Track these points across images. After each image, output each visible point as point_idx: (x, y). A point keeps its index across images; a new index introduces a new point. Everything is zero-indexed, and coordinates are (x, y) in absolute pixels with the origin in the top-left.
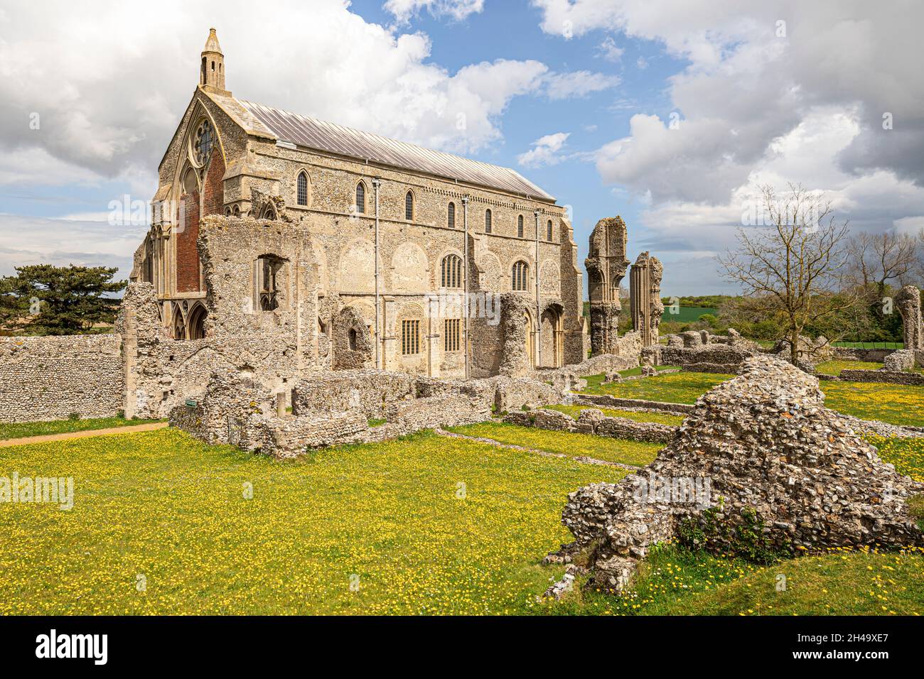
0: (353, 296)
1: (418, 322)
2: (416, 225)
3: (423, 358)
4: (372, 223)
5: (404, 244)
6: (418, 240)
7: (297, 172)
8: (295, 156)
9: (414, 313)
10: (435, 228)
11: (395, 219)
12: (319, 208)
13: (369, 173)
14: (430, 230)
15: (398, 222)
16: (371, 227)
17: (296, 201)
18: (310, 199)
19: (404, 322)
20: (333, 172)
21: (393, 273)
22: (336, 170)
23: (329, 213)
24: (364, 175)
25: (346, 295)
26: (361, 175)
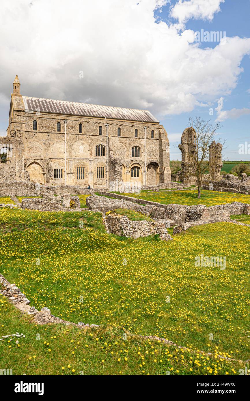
0: (55, 159)
1: (84, 168)
2: (84, 135)
3: (86, 180)
4: (63, 135)
5: (78, 141)
6: (85, 140)
7: (33, 120)
8: (32, 115)
9: (82, 165)
10: (92, 135)
11: (74, 133)
12: (42, 131)
13: (63, 118)
14: (90, 136)
15: (75, 134)
16: (63, 136)
17: (32, 129)
18: (38, 128)
19: (77, 168)
20: (47, 119)
21: (73, 151)
22: (48, 118)
23: (45, 133)
24: (60, 119)
25: (52, 159)
26: (59, 119)
